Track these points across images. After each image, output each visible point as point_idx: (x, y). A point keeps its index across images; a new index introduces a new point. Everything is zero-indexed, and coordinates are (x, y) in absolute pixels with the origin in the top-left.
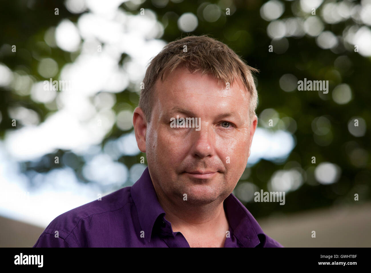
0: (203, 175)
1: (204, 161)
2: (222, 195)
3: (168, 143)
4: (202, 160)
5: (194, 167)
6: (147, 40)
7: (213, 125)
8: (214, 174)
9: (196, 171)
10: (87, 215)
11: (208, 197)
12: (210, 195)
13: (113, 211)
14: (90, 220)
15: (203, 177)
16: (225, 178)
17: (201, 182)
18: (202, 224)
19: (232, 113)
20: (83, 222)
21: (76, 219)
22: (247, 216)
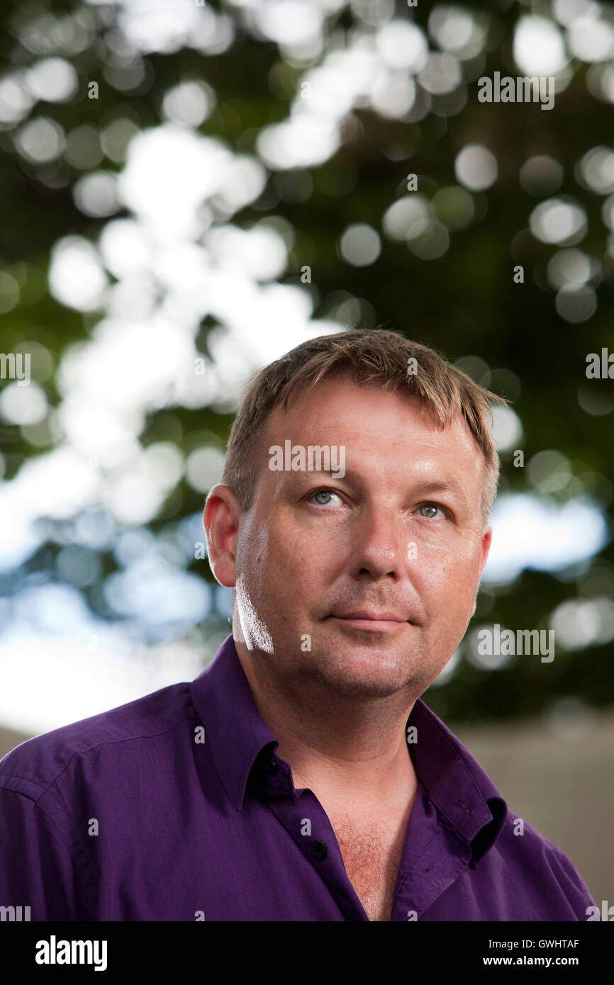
0: (374, 622)
1: (380, 588)
2: (412, 682)
3: (296, 546)
4: (375, 585)
5: (354, 602)
6: (262, 284)
7: (401, 511)
8: (401, 625)
9: (360, 610)
10: (90, 745)
11: (384, 677)
12: (389, 672)
13: (149, 737)
14: (96, 755)
15: (375, 626)
16: (424, 639)
17: (370, 638)
18: (359, 763)
19: (449, 483)
20: (80, 761)
21: (63, 755)
22: (461, 758)
